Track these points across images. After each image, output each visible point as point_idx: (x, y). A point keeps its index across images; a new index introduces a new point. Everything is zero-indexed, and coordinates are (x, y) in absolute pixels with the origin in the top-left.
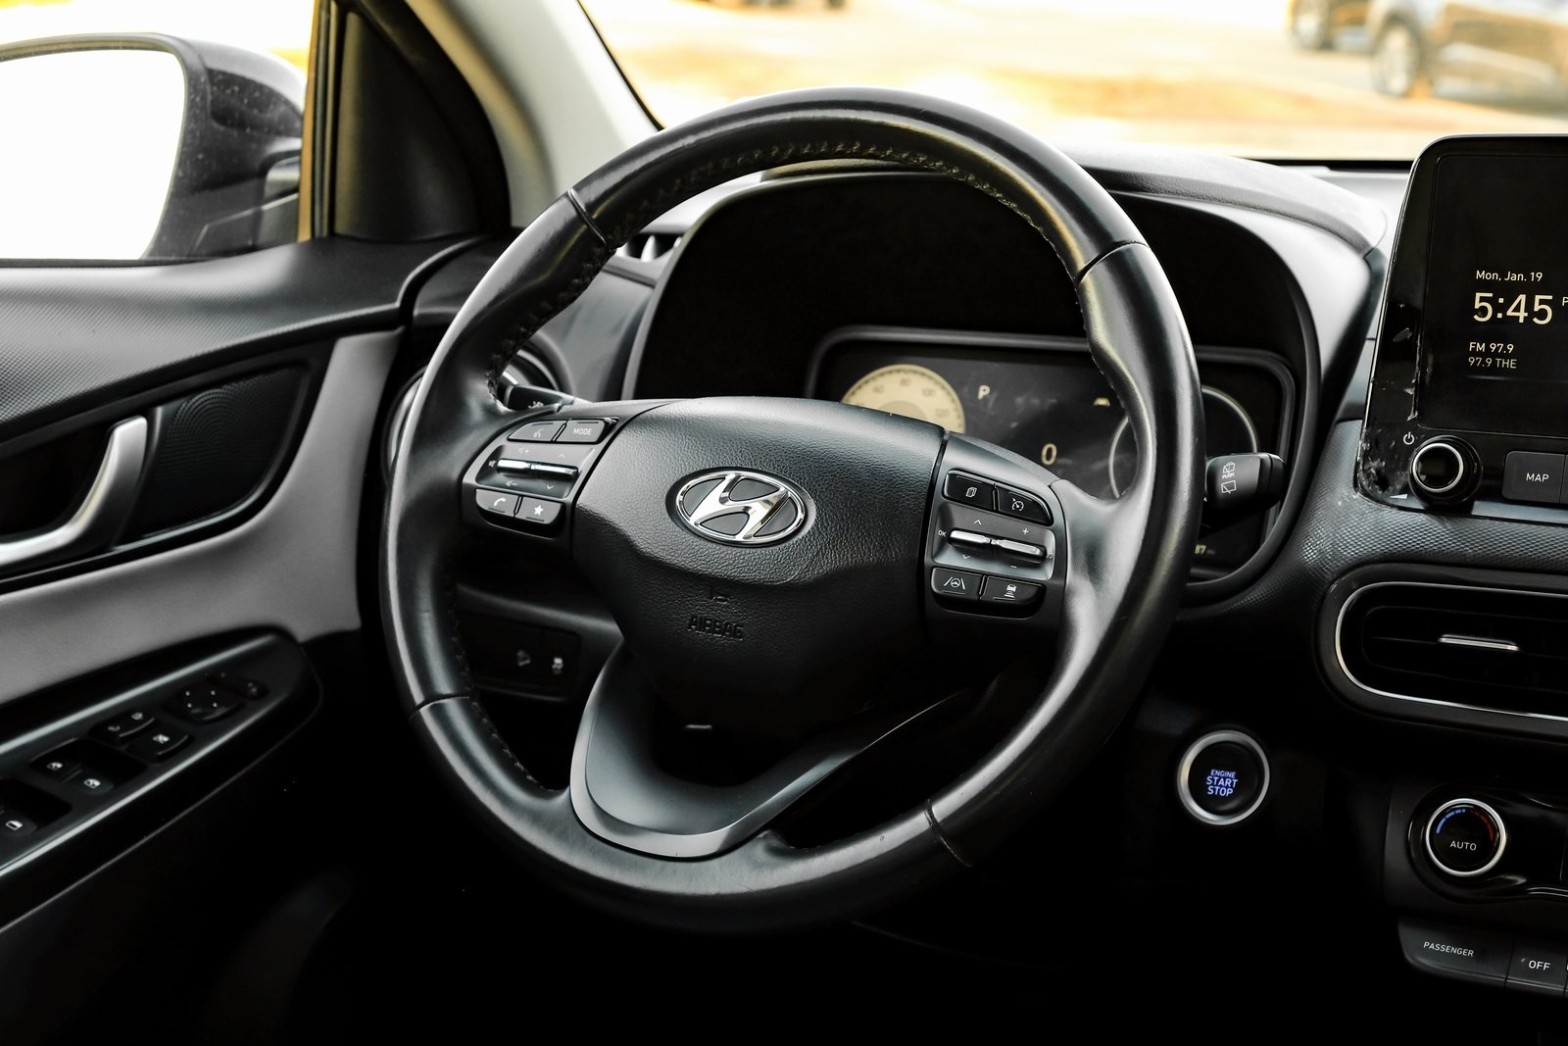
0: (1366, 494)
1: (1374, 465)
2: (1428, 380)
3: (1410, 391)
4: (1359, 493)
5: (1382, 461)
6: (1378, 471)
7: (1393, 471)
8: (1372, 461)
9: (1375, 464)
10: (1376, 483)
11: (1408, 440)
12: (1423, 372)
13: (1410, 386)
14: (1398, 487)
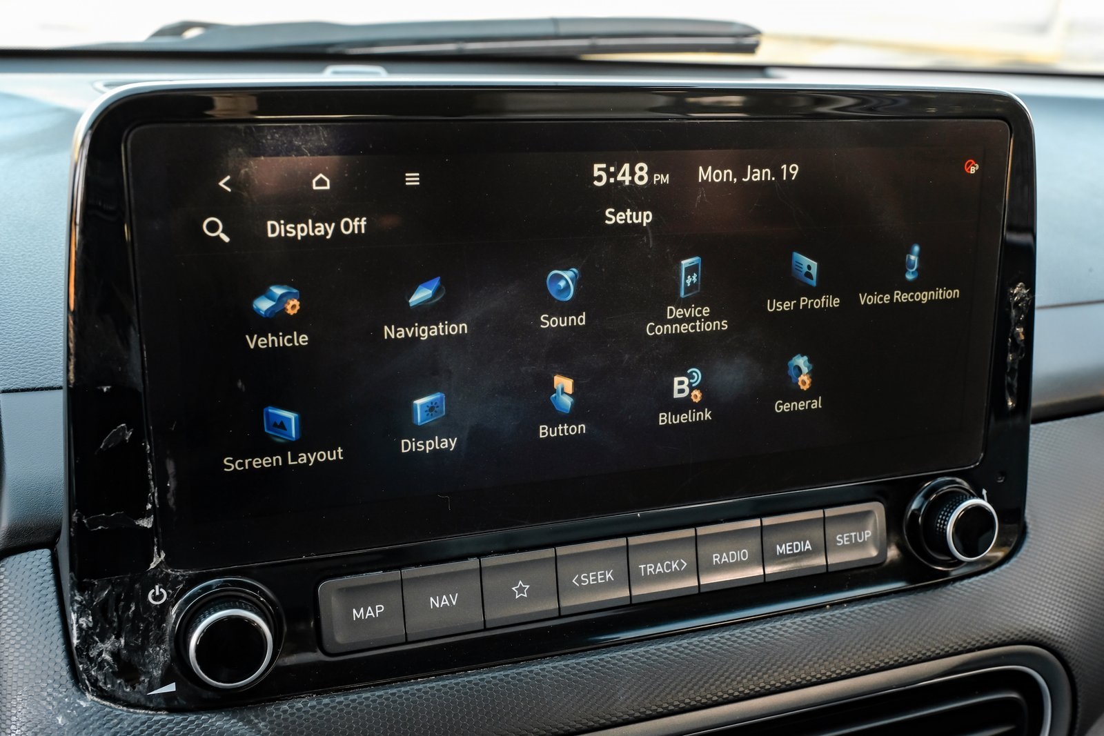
0: (102, 694)
1: (105, 649)
2: (171, 502)
3: (146, 523)
4: (89, 696)
5: (118, 638)
6: (115, 654)
7: (143, 648)
8: (102, 641)
9: (108, 645)
10: (116, 675)
11: (155, 598)
12: (163, 491)
13: (145, 515)
14: (157, 673)
